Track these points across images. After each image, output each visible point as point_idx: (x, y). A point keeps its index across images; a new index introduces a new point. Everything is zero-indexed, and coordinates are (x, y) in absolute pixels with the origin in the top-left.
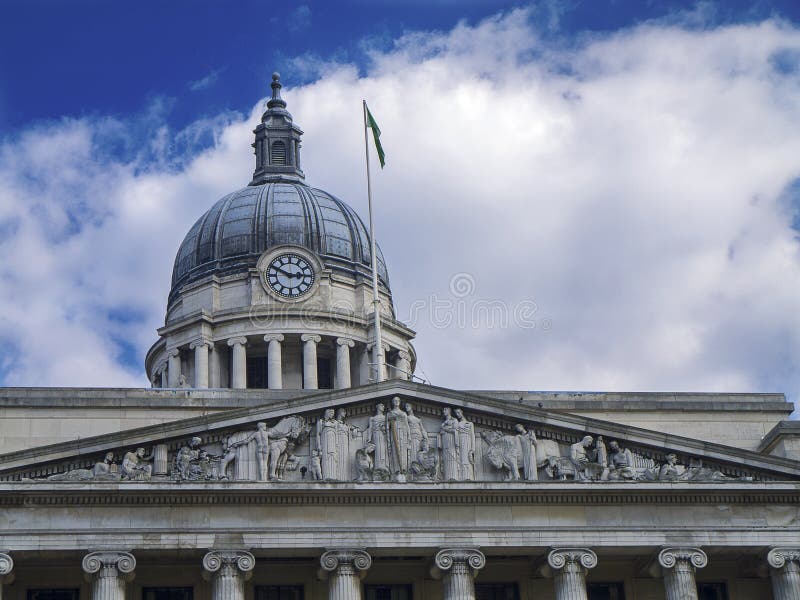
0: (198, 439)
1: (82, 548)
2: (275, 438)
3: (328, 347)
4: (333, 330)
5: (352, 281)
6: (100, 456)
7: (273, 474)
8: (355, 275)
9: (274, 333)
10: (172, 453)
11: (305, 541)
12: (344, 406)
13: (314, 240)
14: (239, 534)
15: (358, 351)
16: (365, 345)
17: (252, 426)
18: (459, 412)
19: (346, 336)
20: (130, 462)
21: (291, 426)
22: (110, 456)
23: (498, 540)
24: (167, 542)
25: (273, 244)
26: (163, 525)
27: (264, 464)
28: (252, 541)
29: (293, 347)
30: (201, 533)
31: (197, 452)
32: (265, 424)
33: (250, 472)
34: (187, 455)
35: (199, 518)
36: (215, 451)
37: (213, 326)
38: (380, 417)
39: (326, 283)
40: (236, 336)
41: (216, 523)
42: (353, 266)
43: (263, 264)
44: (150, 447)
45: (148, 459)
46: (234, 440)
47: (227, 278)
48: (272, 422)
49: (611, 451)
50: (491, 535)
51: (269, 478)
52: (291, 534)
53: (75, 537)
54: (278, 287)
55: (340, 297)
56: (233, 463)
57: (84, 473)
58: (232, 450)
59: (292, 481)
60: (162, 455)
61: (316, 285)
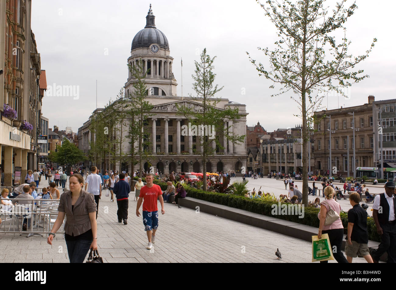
1: (152, 118)
2: (172, 106)
3: (160, 62)
4: (161, 59)
5: (164, 49)
6: (154, 108)
8: (165, 48)
9: (152, 59)
10: (161, 107)
11: (175, 118)
13: (158, 42)
14: (168, 117)
15: (165, 62)
16: (166, 61)
17: (170, 105)
19: (163, 60)
20: (157, 108)
21: (174, 105)
24: (160, 117)
25: (152, 43)
26: (160, 115)
28: (169, 117)
29: (155, 62)
30: (164, 116)
33: (169, 109)
34: (163, 108)
35: (164, 114)
36: (165, 107)
37: (142, 57)
39: (160, 50)
40: (146, 59)
41: (165, 115)
42: (165, 47)
43: (150, 47)
44: (159, 107)
46: (167, 106)
47: (144, 48)
48: (172, 104)
51: (171, 111)
52: (173, 117)
53: (151, 116)
54: (153, 51)
55: (162, 52)
56: (167, 109)
57: (152, 109)
59: (173, 111)
60: (160, 108)
61: (159, 51)
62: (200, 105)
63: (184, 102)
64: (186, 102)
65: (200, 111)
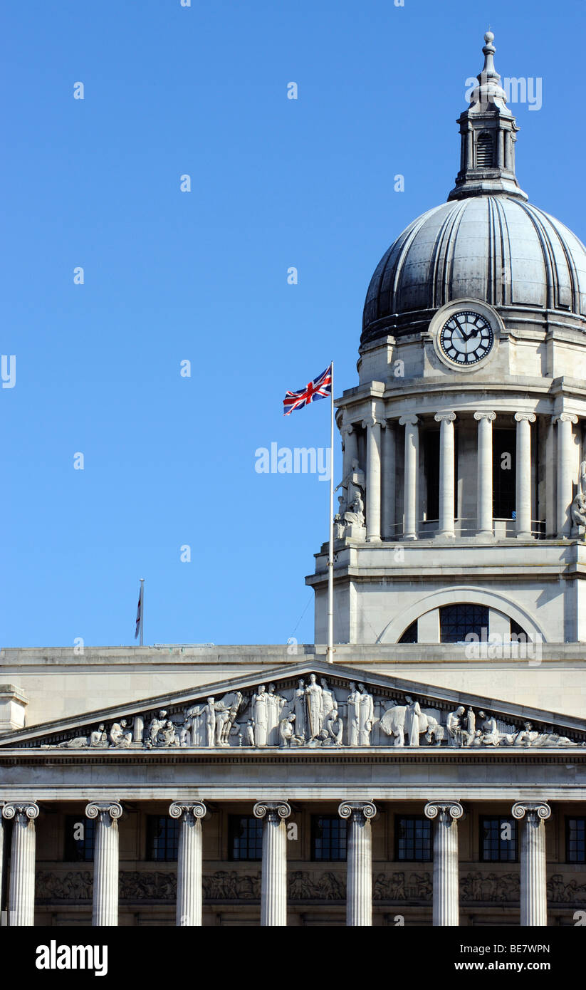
0: (165, 713)
1: (85, 798)
2: (220, 710)
3: (504, 427)
4: (509, 404)
5: (541, 335)
7: (219, 740)
8: (545, 327)
9: (444, 411)
11: (243, 794)
12: (274, 682)
13: (495, 288)
14: (195, 788)
15: (542, 427)
16: (549, 417)
17: (203, 701)
18: (361, 687)
20: (117, 731)
21: (232, 701)
22: (102, 727)
23: (387, 794)
24: (144, 795)
26: (139, 780)
27: (211, 733)
28: (205, 793)
30: (166, 788)
31: (164, 722)
32: (213, 699)
33: (202, 735)
34: (157, 724)
35: (165, 774)
37: (384, 402)
38: (300, 692)
39: (508, 344)
40: (408, 414)
41: (176, 779)
42: (545, 315)
43: (436, 326)
45: (129, 727)
46: (190, 712)
47: (404, 338)
48: (218, 697)
49: (479, 720)
50: (383, 789)
51: (216, 744)
52: (231, 788)
53: (81, 790)
54: (452, 353)
55: (519, 358)
56: (191, 730)
57: (85, 740)
58: (190, 720)
60: (140, 725)
61: (494, 349)
62: (415, 698)
63: (306, 678)
64: (320, 678)
65: (415, 741)
